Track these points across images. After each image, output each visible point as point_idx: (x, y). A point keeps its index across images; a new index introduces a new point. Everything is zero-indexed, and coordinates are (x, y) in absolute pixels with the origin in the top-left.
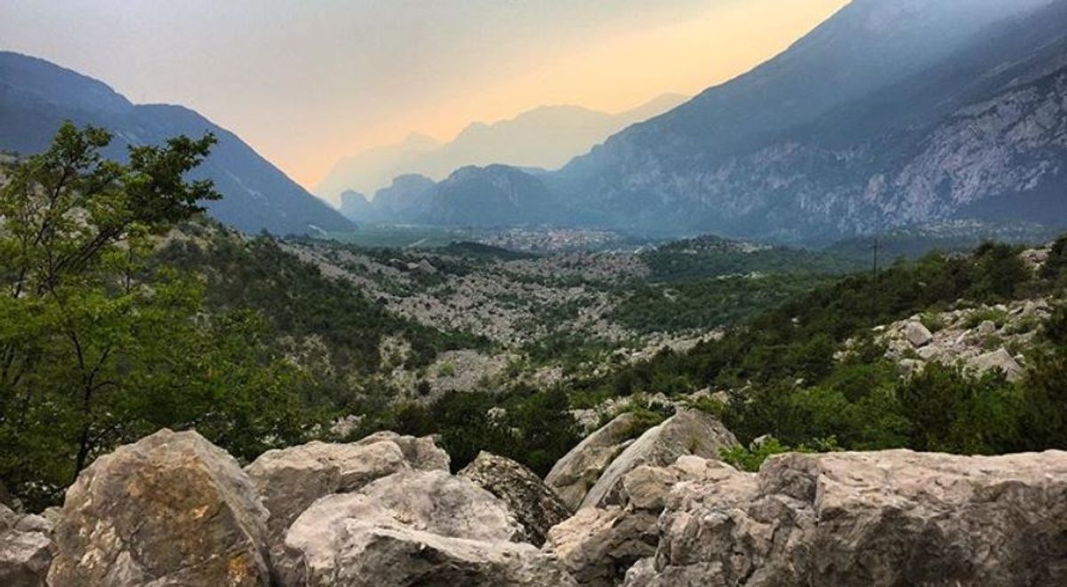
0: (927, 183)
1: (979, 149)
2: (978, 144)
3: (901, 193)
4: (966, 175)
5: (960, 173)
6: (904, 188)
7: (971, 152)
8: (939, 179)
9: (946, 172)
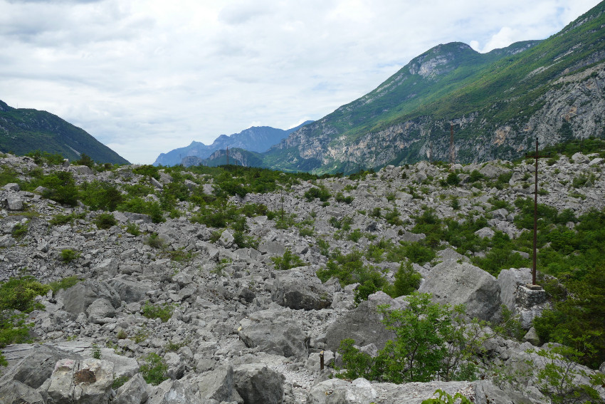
0: (550, 128)
1: (589, 102)
2: (586, 98)
3: (529, 137)
4: (582, 120)
5: (577, 119)
6: (531, 133)
7: (583, 105)
8: (560, 124)
9: (564, 120)
